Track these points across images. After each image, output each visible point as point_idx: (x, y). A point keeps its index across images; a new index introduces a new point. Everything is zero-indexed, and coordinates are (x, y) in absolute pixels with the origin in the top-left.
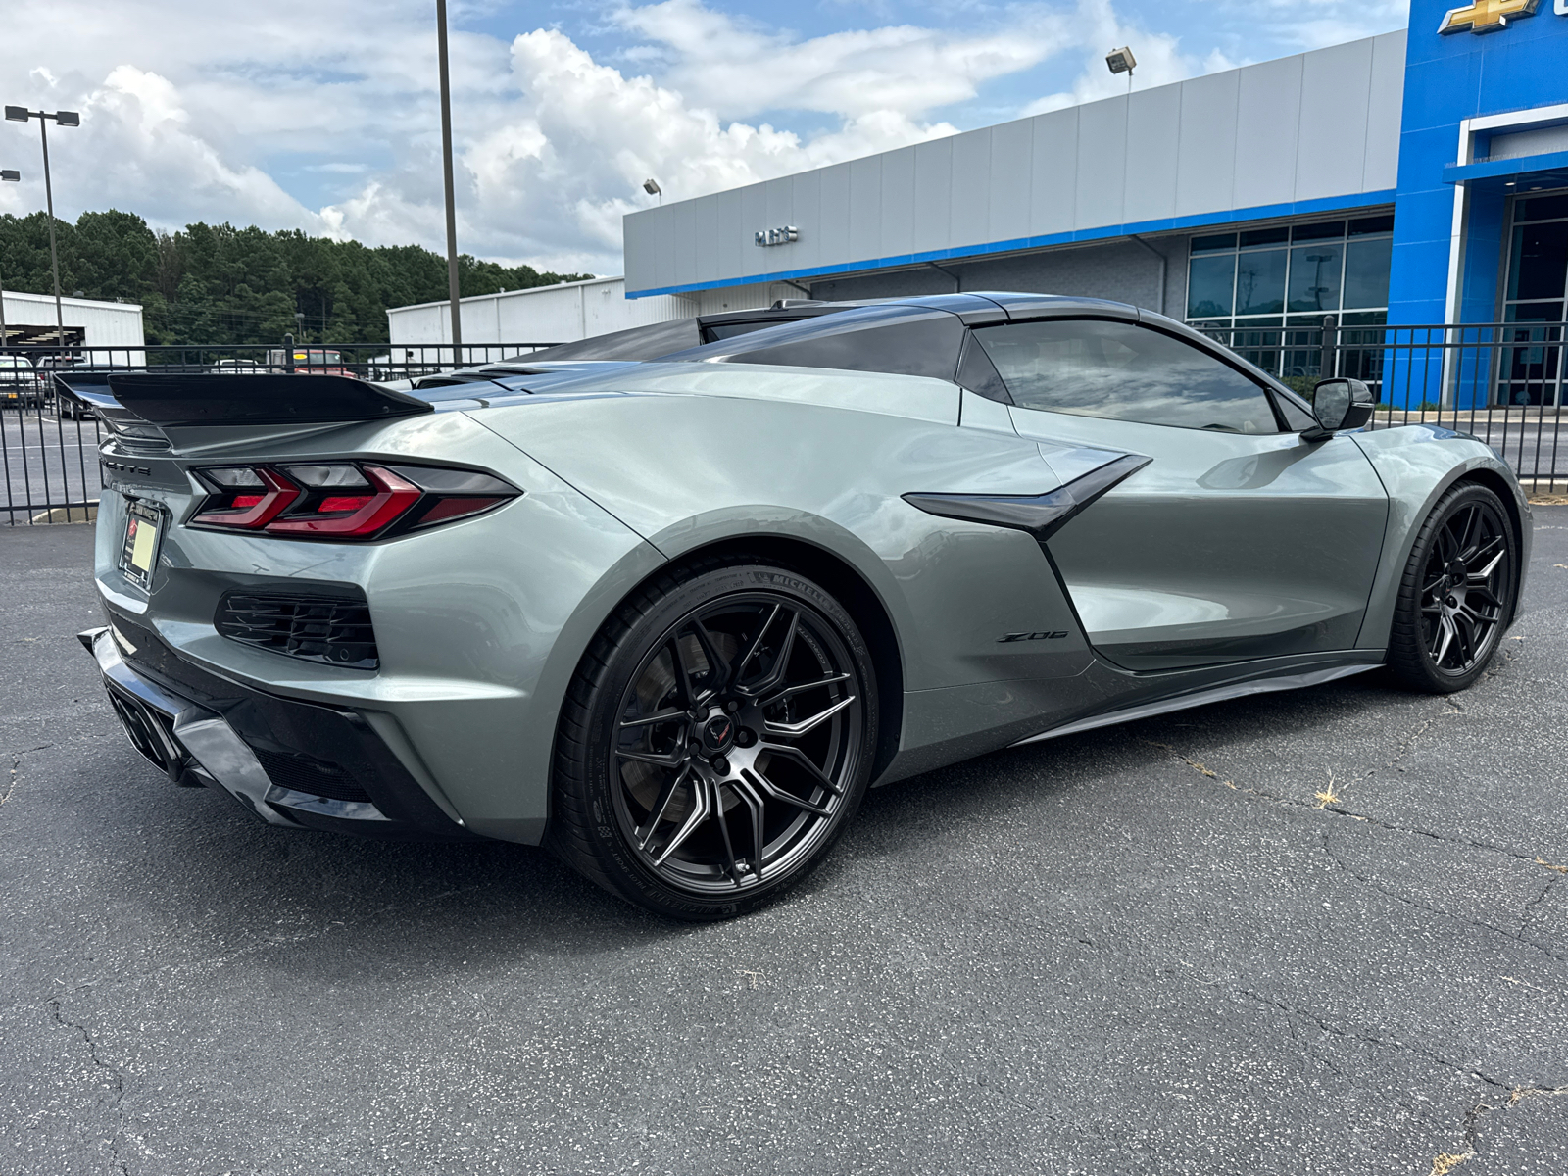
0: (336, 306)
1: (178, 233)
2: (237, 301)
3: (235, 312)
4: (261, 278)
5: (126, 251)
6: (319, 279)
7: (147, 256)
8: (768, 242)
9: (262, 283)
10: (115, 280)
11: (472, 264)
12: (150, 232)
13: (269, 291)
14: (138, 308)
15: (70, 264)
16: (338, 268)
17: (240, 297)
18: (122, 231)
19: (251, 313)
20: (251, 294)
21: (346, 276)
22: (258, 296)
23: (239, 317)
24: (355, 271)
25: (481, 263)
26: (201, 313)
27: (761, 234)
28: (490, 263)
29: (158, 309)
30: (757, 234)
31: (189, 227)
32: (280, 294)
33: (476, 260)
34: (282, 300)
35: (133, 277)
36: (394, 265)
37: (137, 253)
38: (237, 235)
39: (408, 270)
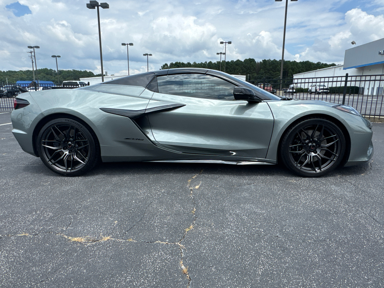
0: (289, 75)
1: (260, 62)
2: (270, 74)
3: (269, 76)
4: (275, 69)
5: (251, 66)
6: (286, 69)
7: (254, 66)
8: (382, 53)
9: (275, 70)
10: (248, 71)
11: (320, 64)
12: (256, 62)
13: (276, 72)
14: (245, 76)
15: (241, 68)
16: (290, 67)
17: (270, 73)
18: (251, 62)
19: (272, 76)
20: (272, 73)
21: (292, 68)
22: (274, 73)
23: (270, 77)
24: (294, 67)
25: (322, 63)
26: (262, 77)
27: (380, 52)
28: (325, 63)
29: (255, 76)
30: (379, 52)
31: (263, 60)
32: (278, 72)
33: (321, 63)
34: (278, 74)
35: (251, 70)
36: (302, 65)
37: (253, 66)
38: (271, 61)
39: (305, 66)
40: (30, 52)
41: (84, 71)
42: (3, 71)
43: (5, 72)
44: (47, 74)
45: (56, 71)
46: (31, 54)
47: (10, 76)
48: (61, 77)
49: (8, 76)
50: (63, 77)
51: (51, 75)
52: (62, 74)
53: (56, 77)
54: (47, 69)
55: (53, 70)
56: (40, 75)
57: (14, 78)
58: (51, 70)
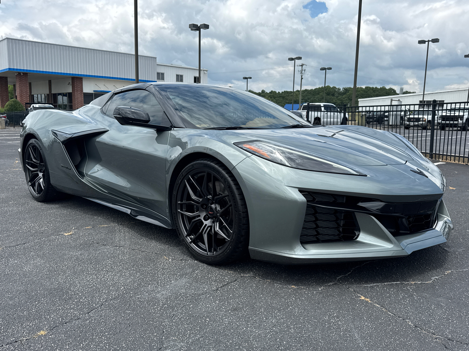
40: (301, 66)
41: (381, 88)
42: (277, 92)
43: (280, 93)
44: (328, 94)
45: (340, 89)
46: (302, 67)
47: (283, 98)
48: (345, 98)
49: (281, 98)
50: (348, 98)
51: (333, 95)
52: (348, 94)
53: (338, 98)
54: (329, 86)
55: (337, 87)
56: (318, 96)
57: (287, 100)
58: (334, 87)
